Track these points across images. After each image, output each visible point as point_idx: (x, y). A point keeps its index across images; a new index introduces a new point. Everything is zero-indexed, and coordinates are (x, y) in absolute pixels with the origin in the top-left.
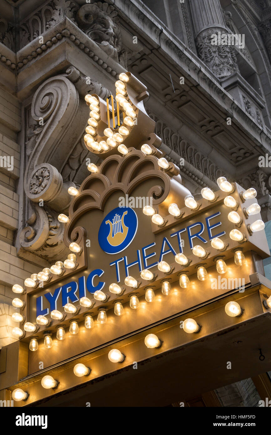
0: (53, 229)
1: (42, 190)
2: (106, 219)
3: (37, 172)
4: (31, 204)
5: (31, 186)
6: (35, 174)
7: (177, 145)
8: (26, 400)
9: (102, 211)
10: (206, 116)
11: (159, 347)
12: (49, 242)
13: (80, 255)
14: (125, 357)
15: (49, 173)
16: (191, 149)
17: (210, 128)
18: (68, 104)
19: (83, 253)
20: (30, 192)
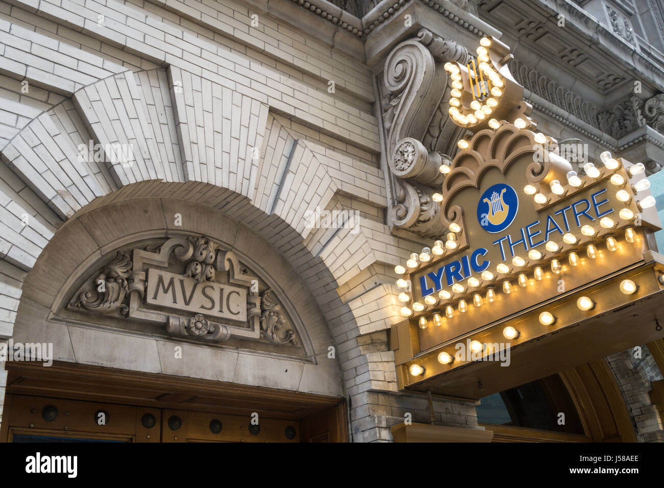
0: (424, 205)
1: (409, 167)
2: (484, 197)
3: (400, 147)
4: (398, 180)
5: (396, 162)
6: (398, 150)
7: (536, 83)
8: (423, 374)
9: (479, 189)
10: (567, 46)
11: (554, 324)
12: (422, 218)
13: (461, 235)
14: (519, 333)
15: (414, 148)
16: (552, 84)
17: (572, 58)
18: (425, 72)
19: (464, 231)
20: (396, 168)
